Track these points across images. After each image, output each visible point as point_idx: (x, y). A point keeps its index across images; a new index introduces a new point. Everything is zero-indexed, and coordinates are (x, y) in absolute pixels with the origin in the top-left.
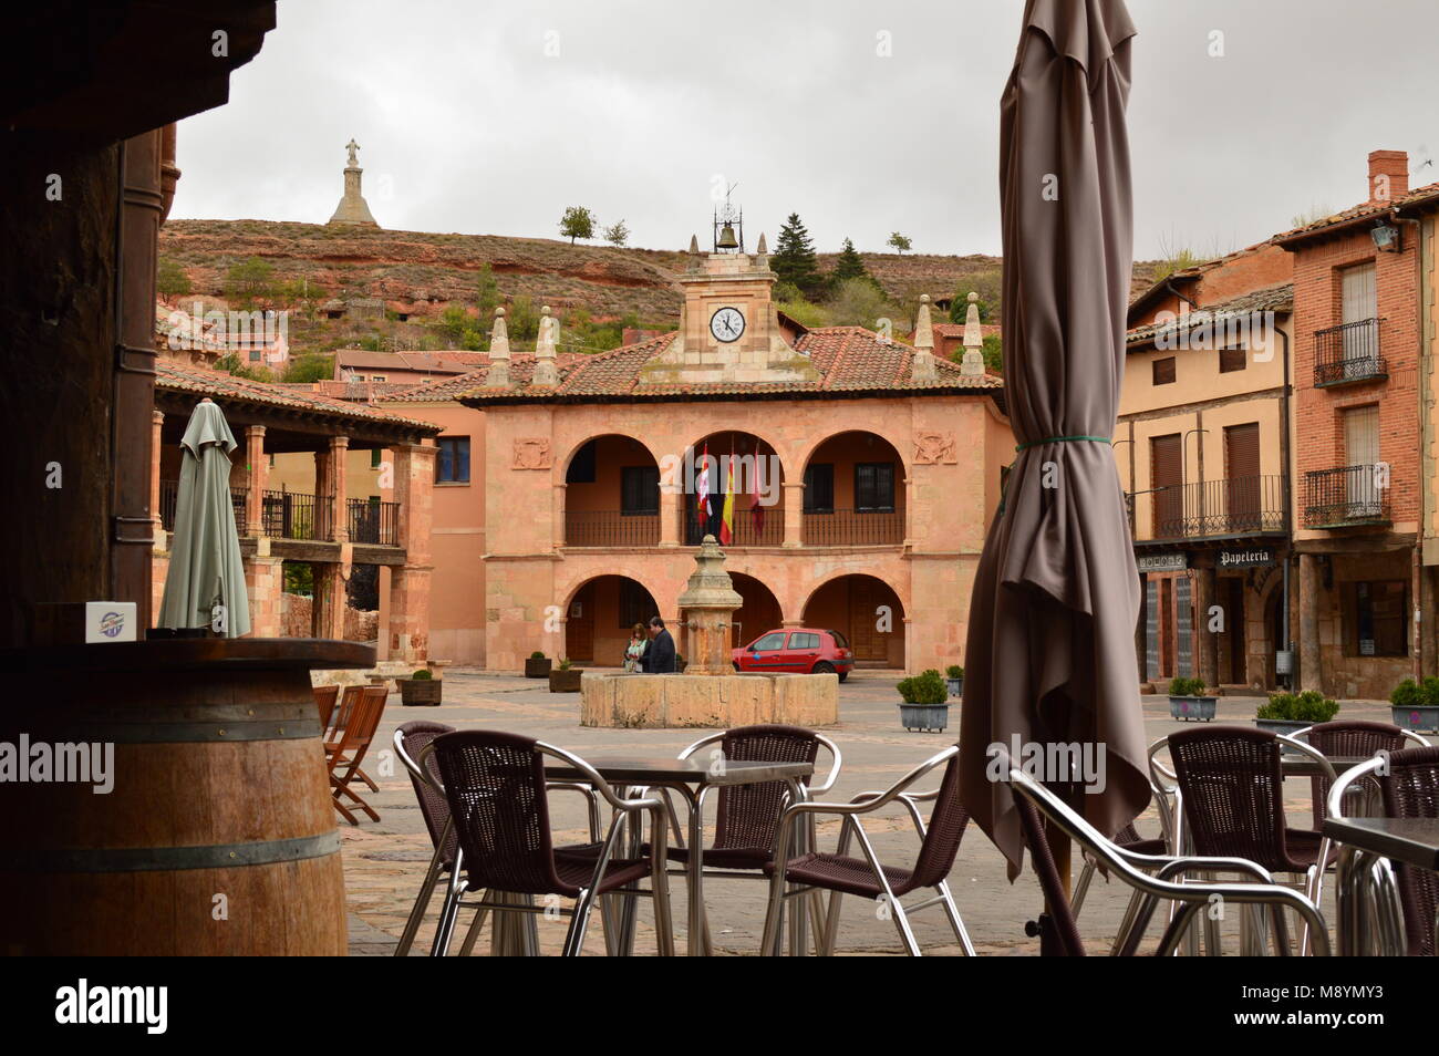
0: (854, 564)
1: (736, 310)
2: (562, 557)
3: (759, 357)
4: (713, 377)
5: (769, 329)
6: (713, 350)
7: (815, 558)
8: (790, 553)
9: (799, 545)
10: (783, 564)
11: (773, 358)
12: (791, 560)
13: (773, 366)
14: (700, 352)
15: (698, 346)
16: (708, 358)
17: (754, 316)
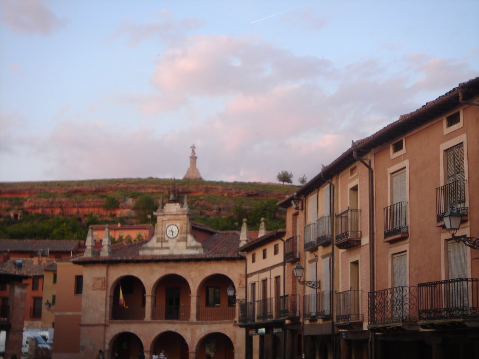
0: (216, 328)
1: (176, 225)
2: (109, 324)
3: (182, 244)
4: (166, 252)
5: (187, 233)
6: (167, 241)
7: (201, 326)
8: (192, 323)
9: (195, 320)
10: (189, 328)
11: (188, 245)
12: (192, 326)
13: (188, 248)
14: (162, 242)
15: (161, 240)
16: (165, 245)
17: (182, 228)
